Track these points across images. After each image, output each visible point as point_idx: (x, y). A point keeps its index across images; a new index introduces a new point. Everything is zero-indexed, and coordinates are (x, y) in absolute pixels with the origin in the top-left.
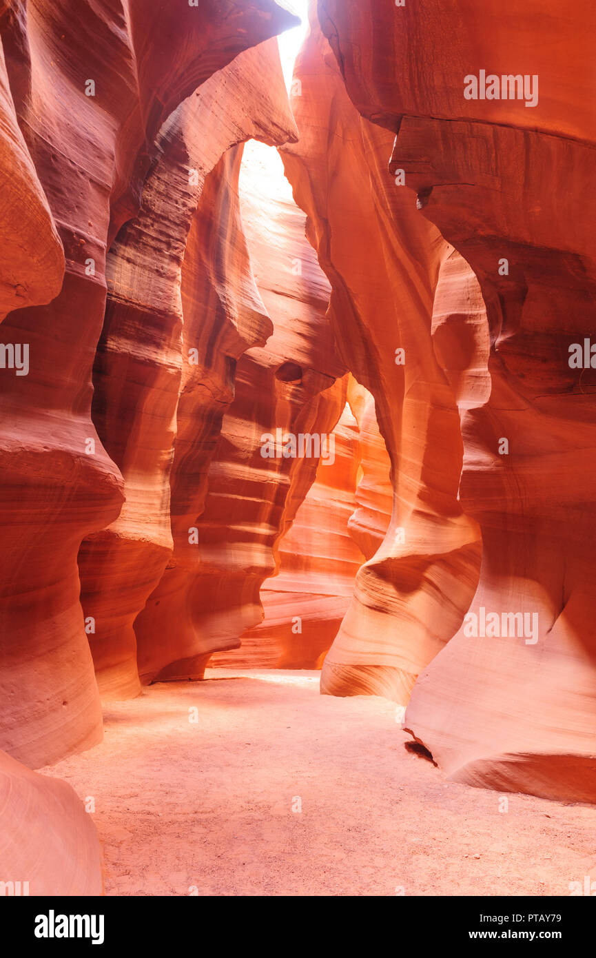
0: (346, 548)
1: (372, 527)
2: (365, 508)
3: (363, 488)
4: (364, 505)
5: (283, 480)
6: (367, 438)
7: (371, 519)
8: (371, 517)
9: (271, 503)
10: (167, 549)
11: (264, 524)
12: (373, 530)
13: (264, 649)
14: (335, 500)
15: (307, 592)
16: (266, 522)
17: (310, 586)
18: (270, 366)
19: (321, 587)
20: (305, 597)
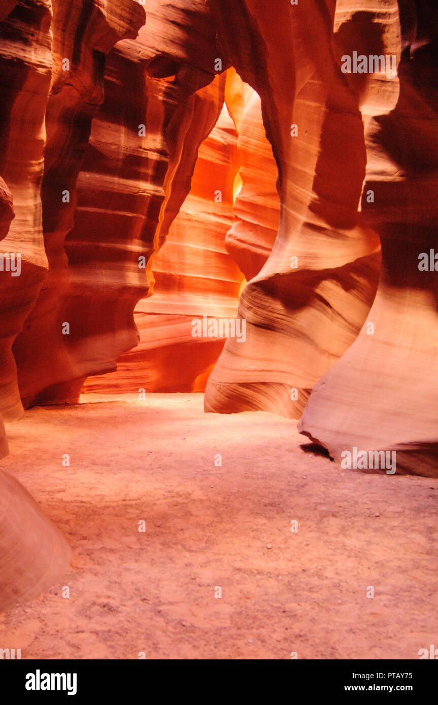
0: (222, 266)
1: (252, 243)
2: (244, 221)
3: (241, 199)
4: (244, 218)
5: (157, 191)
6: (246, 143)
7: (251, 233)
8: (251, 231)
9: (144, 217)
10: (42, 269)
11: (137, 241)
12: (253, 245)
13: (137, 374)
14: (209, 214)
15: (181, 313)
16: (139, 239)
17: (183, 307)
18: (140, 60)
19: (195, 308)
20: (179, 318)
